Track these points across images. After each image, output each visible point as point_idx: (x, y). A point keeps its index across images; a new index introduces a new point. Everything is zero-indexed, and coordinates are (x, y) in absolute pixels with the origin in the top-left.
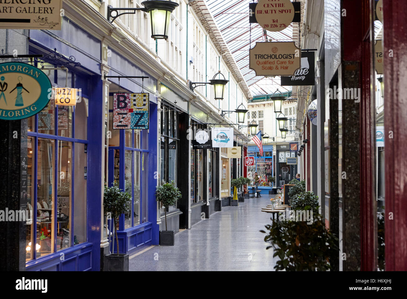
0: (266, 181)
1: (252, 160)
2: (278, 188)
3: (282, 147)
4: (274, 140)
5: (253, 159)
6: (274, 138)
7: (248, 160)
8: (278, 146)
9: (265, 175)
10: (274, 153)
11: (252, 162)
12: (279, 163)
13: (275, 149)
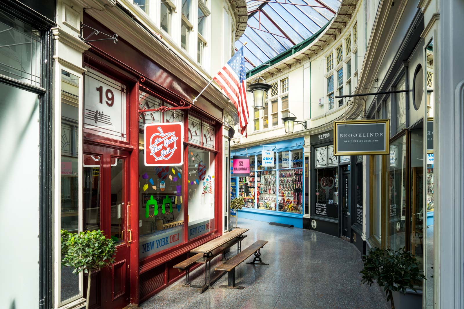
0: (294, 202)
1: (175, 139)
2: (313, 217)
3: (321, 137)
4: (306, 127)
5: (178, 135)
6: (306, 122)
7: (157, 141)
8: (314, 137)
9: (293, 191)
10: (307, 151)
11: (171, 146)
12: (316, 170)
13: (309, 144)
